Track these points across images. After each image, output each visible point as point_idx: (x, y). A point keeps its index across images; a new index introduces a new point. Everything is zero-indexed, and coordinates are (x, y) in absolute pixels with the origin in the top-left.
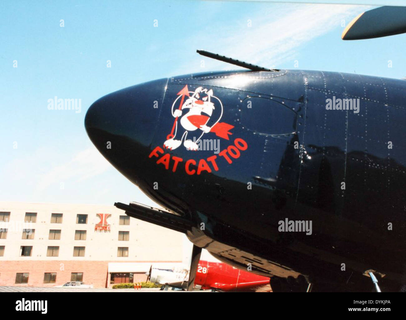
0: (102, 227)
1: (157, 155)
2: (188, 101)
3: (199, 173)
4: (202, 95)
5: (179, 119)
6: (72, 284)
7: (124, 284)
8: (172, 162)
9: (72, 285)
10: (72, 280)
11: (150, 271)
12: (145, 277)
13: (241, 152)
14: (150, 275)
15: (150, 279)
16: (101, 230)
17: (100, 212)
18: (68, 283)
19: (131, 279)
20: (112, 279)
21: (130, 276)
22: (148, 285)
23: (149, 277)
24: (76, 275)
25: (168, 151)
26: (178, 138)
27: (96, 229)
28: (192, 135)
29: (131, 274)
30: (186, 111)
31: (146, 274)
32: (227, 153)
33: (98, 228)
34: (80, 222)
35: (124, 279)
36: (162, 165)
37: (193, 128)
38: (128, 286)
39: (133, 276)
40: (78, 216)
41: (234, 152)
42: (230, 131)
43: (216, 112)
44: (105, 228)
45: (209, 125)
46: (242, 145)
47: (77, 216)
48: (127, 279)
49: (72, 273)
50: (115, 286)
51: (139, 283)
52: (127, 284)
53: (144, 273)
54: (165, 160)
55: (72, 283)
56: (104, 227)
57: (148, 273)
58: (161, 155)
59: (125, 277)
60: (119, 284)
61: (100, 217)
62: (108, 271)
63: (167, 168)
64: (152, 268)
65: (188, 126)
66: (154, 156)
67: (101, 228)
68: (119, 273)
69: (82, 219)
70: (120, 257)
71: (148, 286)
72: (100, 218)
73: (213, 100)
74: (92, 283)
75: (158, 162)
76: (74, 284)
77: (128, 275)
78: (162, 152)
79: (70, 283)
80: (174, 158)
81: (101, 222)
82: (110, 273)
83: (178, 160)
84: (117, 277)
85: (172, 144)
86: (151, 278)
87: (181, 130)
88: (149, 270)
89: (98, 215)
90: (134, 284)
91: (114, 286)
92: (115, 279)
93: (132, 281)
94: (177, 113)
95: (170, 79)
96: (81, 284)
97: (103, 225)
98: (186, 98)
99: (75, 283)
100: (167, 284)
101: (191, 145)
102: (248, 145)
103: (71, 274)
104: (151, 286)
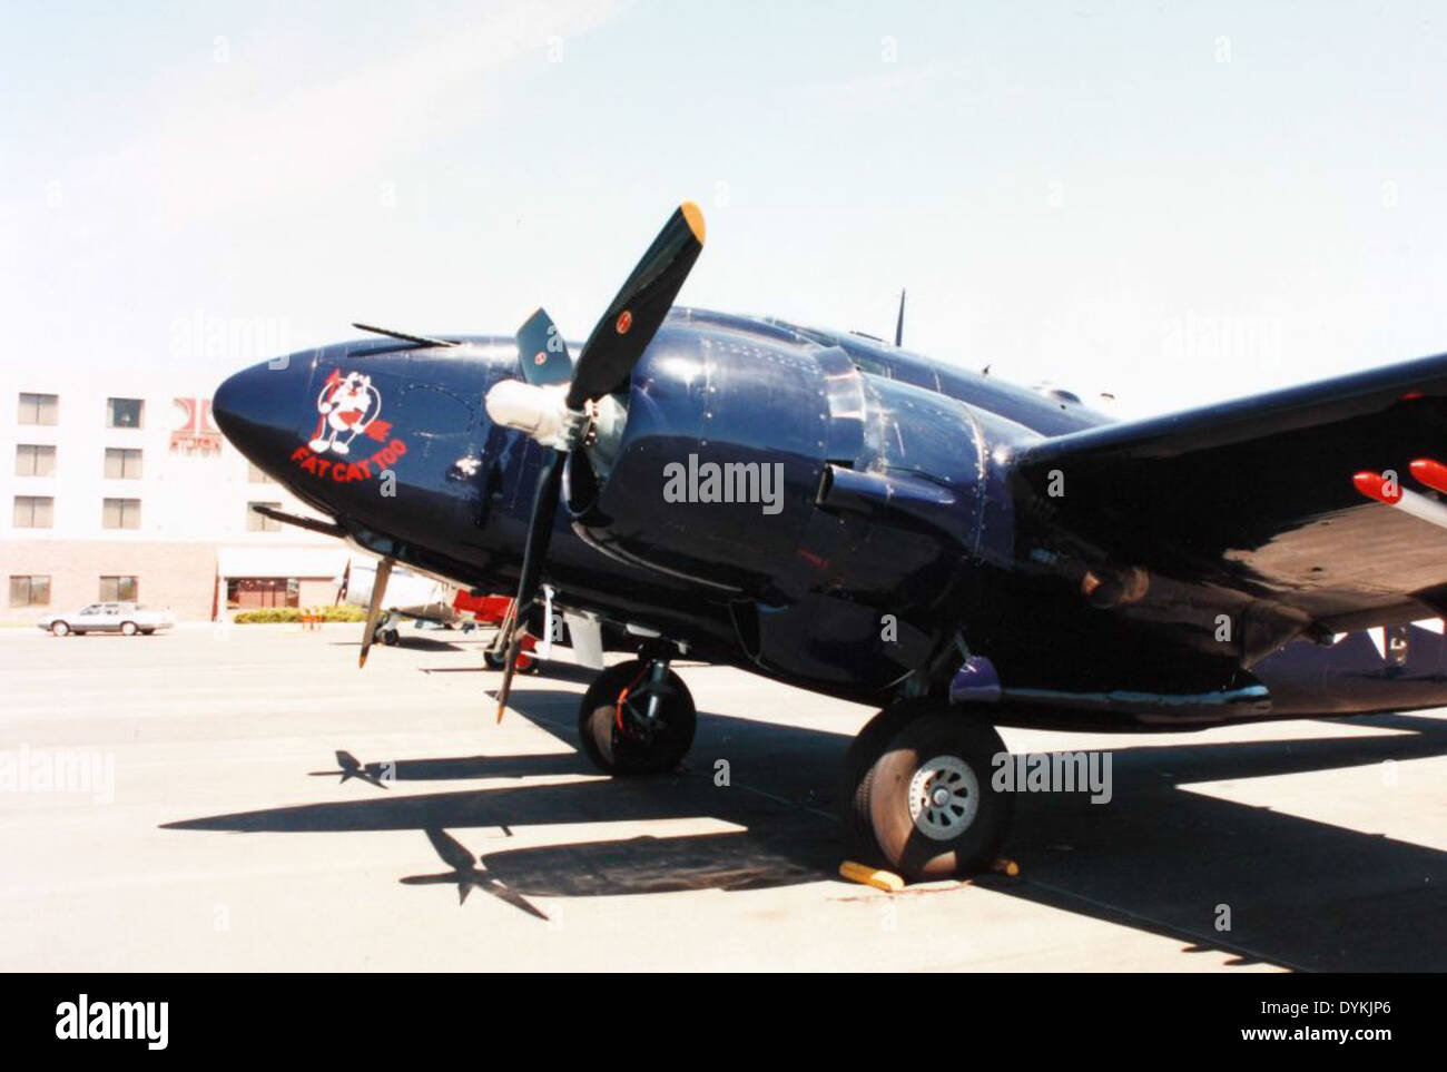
0: (194, 440)
1: (301, 458)
2: (339, 392)
3: (348, 479)
4: (357, 384)
5: (327, 415)
6: (109, 609)
7: (269, 610)
8: (318, 467)
9: (109, 613)
10: (103, 598)
11: (346, 576)
12: (331, 590)
13: (399, 457)
14: (345, 586)
15: (345, 596)
16: (190, 449)
17: (184, 394)
18: (95, 606)
19: (290, 596)
20: (232, 596)
21: (289, 587)
22: (345, 613)
23: (343, 591)
24: (114, 584)
25: (313, 453)
26: (326, 438)
27: (174, 445)
28: (343, 437)
29: (290, 581)
30: (335, 405)
31: (335, 581)
32: (382, 459)
33: (180, 443)
34: (118, 422)
35: (269, 595)
36: (306, 469)
37: (343, 427)
38: (282, 614)
39: (297, 586)
40: (112, 403)
41: (389, 456)
42: (387, 430)
43: (372, 408)
44: (202, 443)
45: (363, 422)
46: (399, 448)
47: (109, 404)
48: (280, 596)
49: (103, 578)
50: (243, 616)
51: (315, 607)
52: (279, 609)
53: (329, 579)
54: (311, 464)
55: (107, 606)
56: (200, 440)
57: (340, 581)
58: (305, 458)
59: (274, 589)
60: (255, 611)
61: (186, 407)
62: (217, 571)
63: (313, 472)
64: (351, 567)
65: (339, 425)
66: (298, 459)
67: (191, 443)
68: (253, 580)
69: (127, 412)
70: (255, 530)
71: (344, 617)
72: (187, 412)
73: (370, 392)
74: (168, 608)
75: (302, 466)
76: (113, 610)
77: (281, 583)
78: (307, 454)
79: (100, 606)
80: (321, 462)
81: (191, 425)
82: (226, 579)
83: (325, 464)
84: (247, 589)
85: (318, 445)
86: (348, 594)
87: (329, 430)
88: (343, 572)
89: (178, 401)
90: (301, 610)
91: (238, 616)
92: (242, 594)
93: (294, 602)
94: (324, 408)
95: (319, 353)
96: (137, 608)
97: (197, 434)
98: (337, 387)
99: (115, 606)
100: (394, 610)
101: (342, 448)
102: (407, 447)
103: (98, 580)
104: (353, 617)
